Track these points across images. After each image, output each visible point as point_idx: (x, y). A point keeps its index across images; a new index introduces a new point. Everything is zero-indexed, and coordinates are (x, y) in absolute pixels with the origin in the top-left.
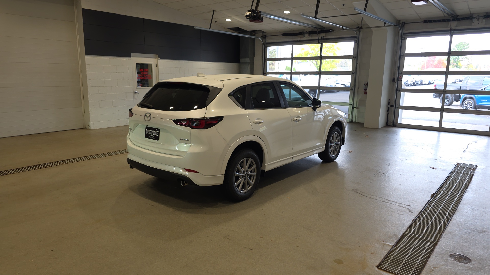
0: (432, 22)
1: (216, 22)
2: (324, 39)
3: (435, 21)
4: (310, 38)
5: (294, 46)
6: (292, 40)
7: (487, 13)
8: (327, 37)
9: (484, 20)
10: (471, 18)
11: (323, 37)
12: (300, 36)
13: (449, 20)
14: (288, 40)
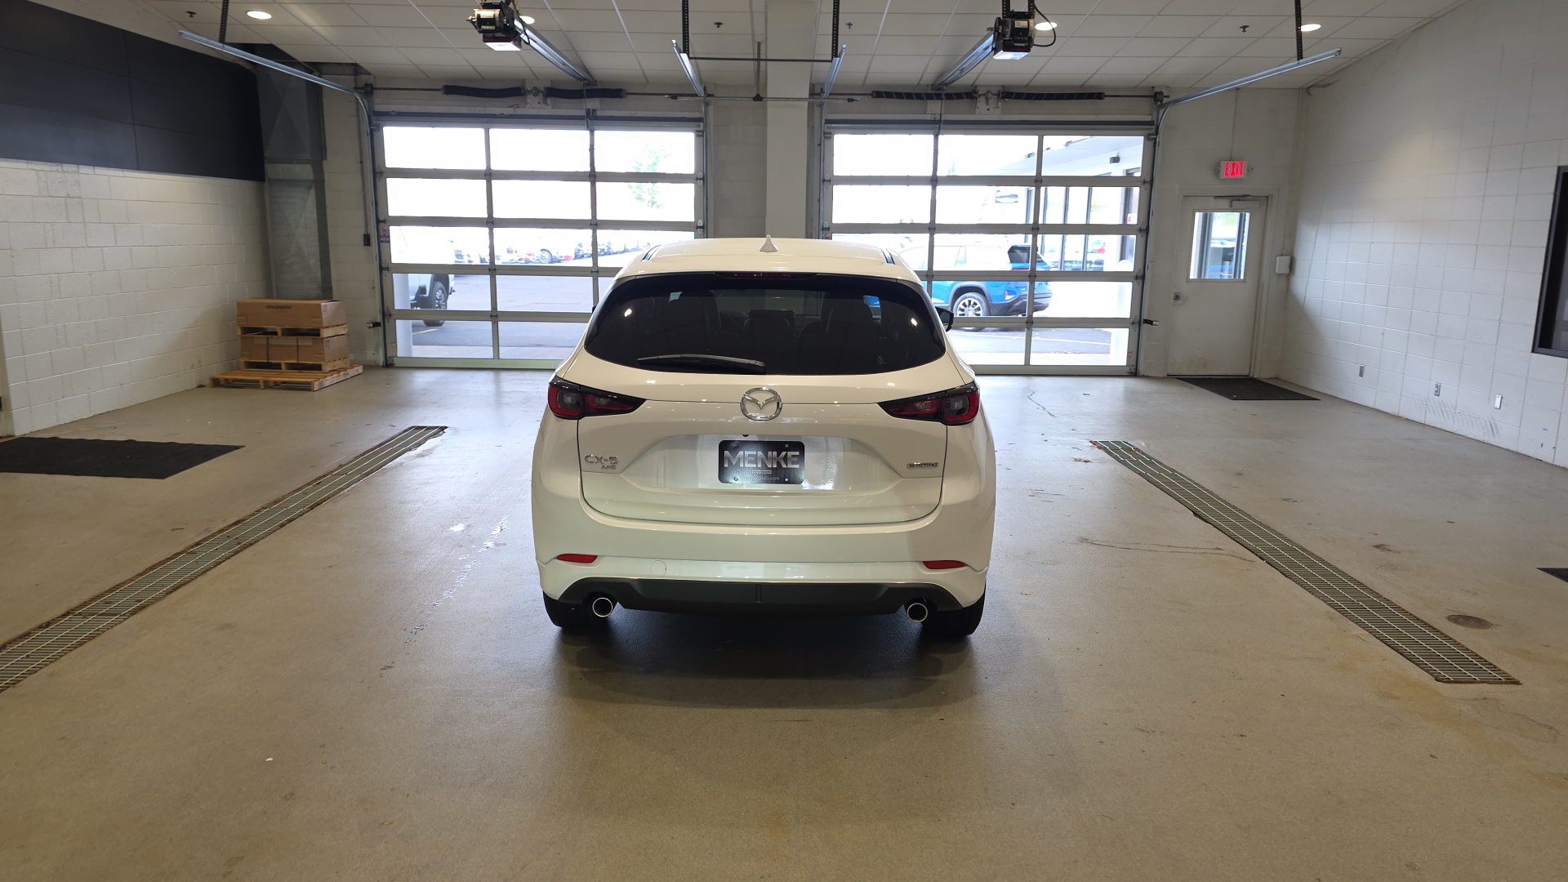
0: (893, 98)
1: (192, 14)
2: (596, 117)
3: (899, 96)
4: (548, 110)
5: (492, 131)
6: (483, 112)
7: (1003, 87)
8: (607, 113)
9: (1000, 104)
10: (975, 95)
11: (594, 111)
12: (510, 100)
13: (929, 97)
14: (464, 110)
